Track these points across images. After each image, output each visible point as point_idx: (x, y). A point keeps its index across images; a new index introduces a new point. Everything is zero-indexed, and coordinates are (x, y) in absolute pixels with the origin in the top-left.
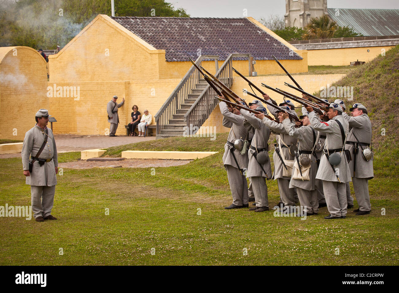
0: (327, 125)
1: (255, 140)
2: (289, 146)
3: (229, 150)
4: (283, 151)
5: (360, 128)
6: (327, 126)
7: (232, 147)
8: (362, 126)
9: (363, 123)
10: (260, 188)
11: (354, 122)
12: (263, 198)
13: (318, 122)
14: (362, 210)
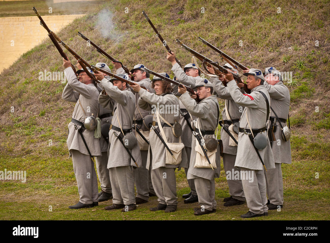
0: (252, 98)
1: (118, 118)
2: (172, 124)
3: (77, 131)
4: (165, 131)
5: (281, 101)
6: (252, 100)
7: (80, 127)
8: (283, 97)
9: (284, 94)
10: (128, 180)
11: (276, 92)
12: (130, 193)
13: (241, 95)
14: (274, 203)
